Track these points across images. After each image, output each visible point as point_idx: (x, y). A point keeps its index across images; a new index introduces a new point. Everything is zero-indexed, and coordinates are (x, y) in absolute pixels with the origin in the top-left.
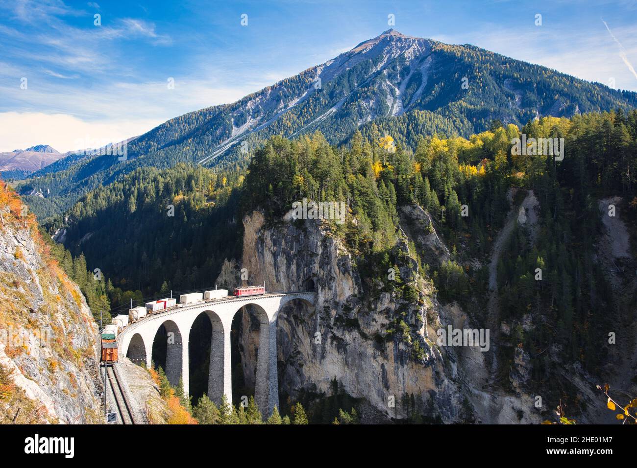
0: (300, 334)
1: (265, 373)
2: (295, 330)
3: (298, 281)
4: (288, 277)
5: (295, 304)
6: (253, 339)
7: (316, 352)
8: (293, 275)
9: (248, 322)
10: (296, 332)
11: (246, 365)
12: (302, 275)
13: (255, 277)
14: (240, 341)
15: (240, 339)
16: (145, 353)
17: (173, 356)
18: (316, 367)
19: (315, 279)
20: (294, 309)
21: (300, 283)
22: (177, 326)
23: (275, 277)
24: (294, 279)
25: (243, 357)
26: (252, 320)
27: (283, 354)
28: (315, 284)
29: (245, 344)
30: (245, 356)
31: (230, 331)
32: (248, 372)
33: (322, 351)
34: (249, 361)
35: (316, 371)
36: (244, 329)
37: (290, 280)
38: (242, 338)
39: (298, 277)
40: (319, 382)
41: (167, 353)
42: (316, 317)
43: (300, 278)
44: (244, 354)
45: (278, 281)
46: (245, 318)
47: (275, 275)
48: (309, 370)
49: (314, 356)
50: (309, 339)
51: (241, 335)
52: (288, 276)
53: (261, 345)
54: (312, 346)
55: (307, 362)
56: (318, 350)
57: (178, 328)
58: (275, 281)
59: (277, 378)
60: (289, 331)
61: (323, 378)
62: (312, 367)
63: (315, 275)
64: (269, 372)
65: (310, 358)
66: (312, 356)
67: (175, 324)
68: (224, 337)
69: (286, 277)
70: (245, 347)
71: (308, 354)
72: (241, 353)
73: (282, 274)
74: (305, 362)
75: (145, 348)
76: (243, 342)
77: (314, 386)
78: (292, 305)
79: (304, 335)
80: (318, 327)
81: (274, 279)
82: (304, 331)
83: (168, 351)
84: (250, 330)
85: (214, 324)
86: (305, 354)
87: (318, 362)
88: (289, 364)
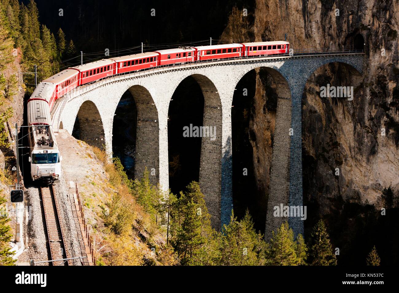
0: (340, 116)
1: (284, 171)
2: (332, 110)
3: (338, 36)
4: (324, 30)
5: (333, 71)
6: (269, 122)
7: (362, 144)
8: (331, 27)
9: (263, 96)
10: (333, 112)
11: (258, 161)
12: (345, 27)
13: (274, 30)
14: (251, 126)
15: (251, 122)
16: (103, 131)
17: (145, 138)
18: (362, 166)
19: (365, 33)
20: (331, 79)
21: (342, 39)
22: (150, 95)
23: (304, 30)
24: (333, 32)
25: (254, 149)
26: (267, 95)
27: (313, 146)
28: (365, 40)
29: (259, 130)
30: (257, 148)
31: (230, 106)
32: (261, 171)
33: (372, 142)
34: (263, 155)
35: (361, 171)
36: (257, 108)
37: (326, 34)
38: (253, 121)
39: (340, 29)
40: (366, 189)
41: (137, 135)
42: (364, 91)
43: (342, 31)
44: (256, 145)
45: (308, 36)
46: (259, 92)
47: (303, 26)
48: (350, 171)
49: (360, 149)
50: (352, 124)
51: (253, 118)
52: (323, 28)
53: (278, 131)
54: (356, 135)
55: (349, 159)
56: (366, 141)
57: (151, 98)
58: (303, 36)
59: (301, 179)
60: (322, 111)
61: (370, 182)
62: (356, 165)
63: (364, 27)
64: (289, 169)
65: (353, 153)
66: (356, 149)
67: (148, 92)
68: (221, 116)
69: (321, 30)
70: (258, 134)
71: (350, 147)
72: (253, 144)
73: (314, 25)
74: (346, 160)
75: (101, 123)
76: (255, 127)
77: (358, 196)
78: (329, 73)
79: (345, 118)
80: (367, 107)
81: (302, 33)
82: (346, 112)
83: (138, 130)
84: (264, 109)
85: (206, 95)
86: (345, 146)
87: (364, 159)
88: (322, 162)
